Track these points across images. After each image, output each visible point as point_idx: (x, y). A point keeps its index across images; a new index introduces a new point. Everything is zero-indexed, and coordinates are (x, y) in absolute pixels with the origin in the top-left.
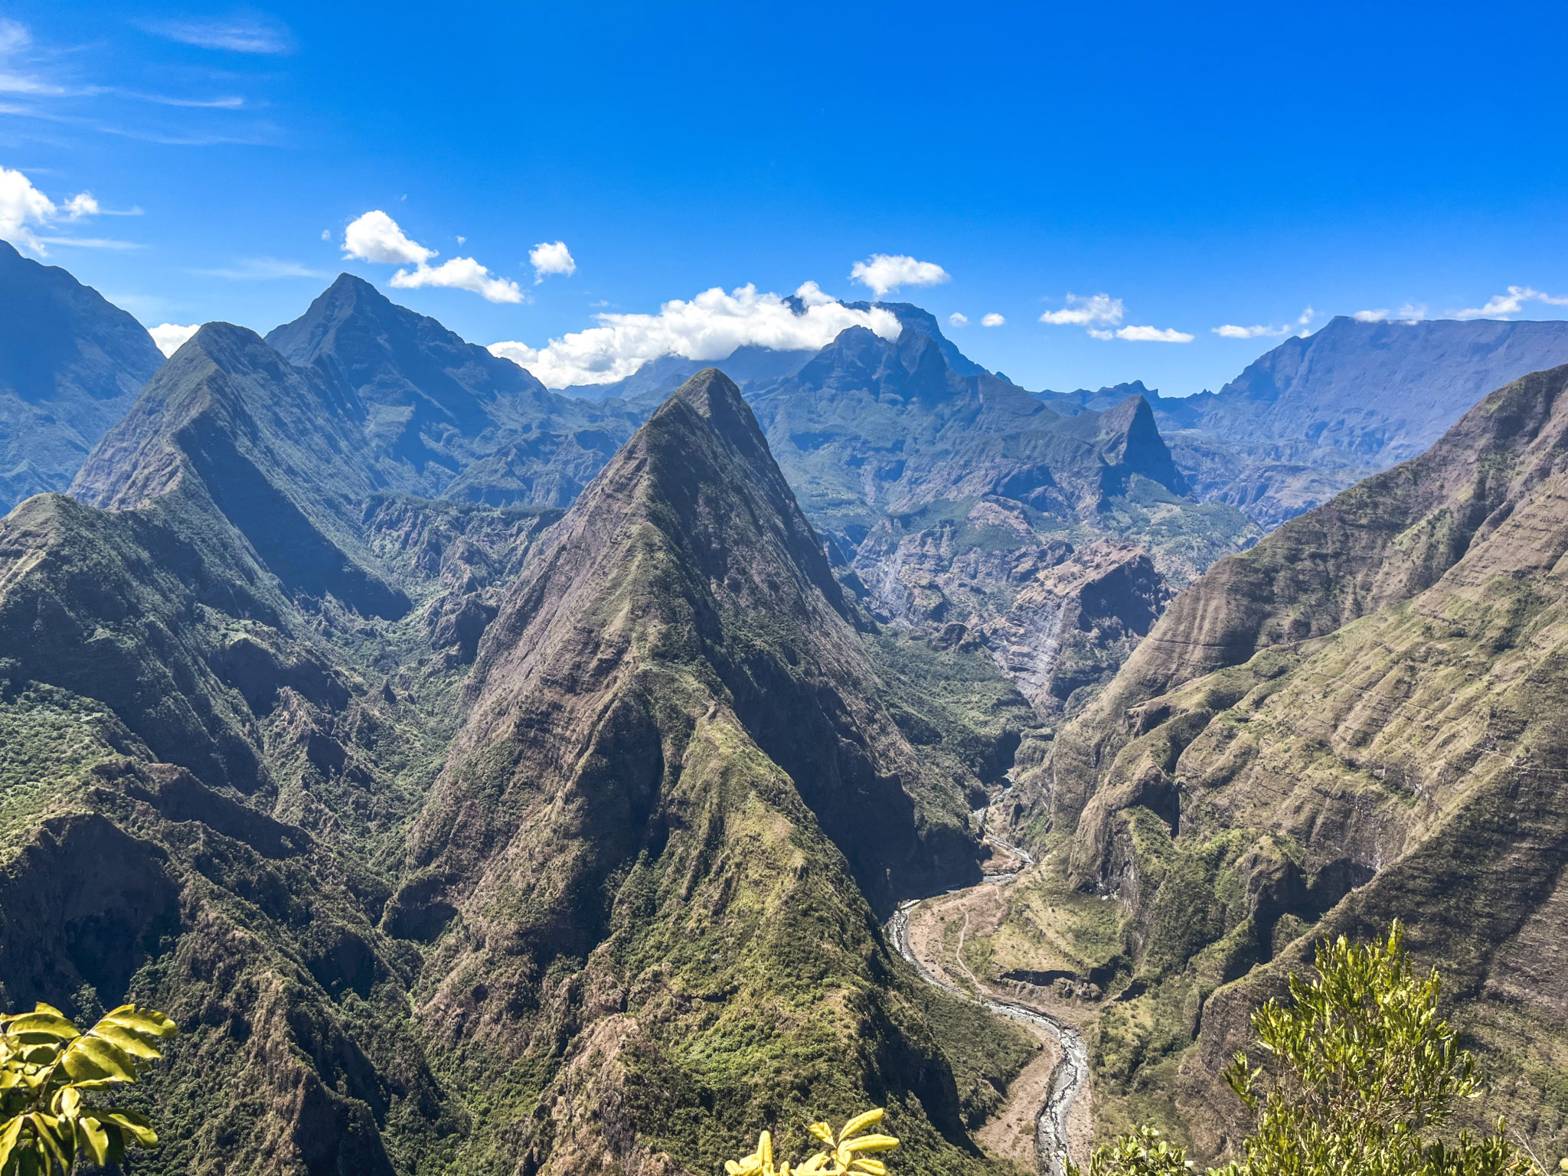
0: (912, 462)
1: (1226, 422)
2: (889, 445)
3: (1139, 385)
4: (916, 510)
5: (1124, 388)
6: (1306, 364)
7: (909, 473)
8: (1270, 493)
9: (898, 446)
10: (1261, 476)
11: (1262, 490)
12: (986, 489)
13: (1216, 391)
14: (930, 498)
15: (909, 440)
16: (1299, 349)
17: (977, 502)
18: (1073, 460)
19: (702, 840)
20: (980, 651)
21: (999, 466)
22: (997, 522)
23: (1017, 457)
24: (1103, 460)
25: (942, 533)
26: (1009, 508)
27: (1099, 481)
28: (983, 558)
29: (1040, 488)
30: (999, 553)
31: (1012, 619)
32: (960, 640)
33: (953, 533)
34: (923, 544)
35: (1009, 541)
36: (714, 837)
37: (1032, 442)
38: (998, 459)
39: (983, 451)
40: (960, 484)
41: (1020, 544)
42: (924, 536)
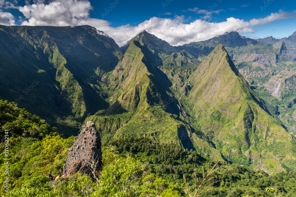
0: (235, 55)
2: (230, 51)
3: (272, 37)
4: (240, 64)
5: (269, 37)
12: (254, 60)
13: (287, 37)
14: (241, 61)
15: (234, 51)
17: (252, 62)
18: (270, 54)
19: (266, 130)
20: (267, 91)
21: (255, 55)
22: (258, 66)
23: (258, 54)
24: (276, 54)
25: (247, 68)
26: (261, 63)
27: (276, 57)
28: (256, 73)
29: (264, 59)
30: (260, 72)
31: (269, 85)
32: (263, 89)
33: (250, 68)
34: (244, 70)
35: (261, 70)
36: (268, 130)
37: (261, 51)
38: (255, 54)
39: (251, 52)
40: (247, 59)
41: (263, 70)
42: (244, 69)
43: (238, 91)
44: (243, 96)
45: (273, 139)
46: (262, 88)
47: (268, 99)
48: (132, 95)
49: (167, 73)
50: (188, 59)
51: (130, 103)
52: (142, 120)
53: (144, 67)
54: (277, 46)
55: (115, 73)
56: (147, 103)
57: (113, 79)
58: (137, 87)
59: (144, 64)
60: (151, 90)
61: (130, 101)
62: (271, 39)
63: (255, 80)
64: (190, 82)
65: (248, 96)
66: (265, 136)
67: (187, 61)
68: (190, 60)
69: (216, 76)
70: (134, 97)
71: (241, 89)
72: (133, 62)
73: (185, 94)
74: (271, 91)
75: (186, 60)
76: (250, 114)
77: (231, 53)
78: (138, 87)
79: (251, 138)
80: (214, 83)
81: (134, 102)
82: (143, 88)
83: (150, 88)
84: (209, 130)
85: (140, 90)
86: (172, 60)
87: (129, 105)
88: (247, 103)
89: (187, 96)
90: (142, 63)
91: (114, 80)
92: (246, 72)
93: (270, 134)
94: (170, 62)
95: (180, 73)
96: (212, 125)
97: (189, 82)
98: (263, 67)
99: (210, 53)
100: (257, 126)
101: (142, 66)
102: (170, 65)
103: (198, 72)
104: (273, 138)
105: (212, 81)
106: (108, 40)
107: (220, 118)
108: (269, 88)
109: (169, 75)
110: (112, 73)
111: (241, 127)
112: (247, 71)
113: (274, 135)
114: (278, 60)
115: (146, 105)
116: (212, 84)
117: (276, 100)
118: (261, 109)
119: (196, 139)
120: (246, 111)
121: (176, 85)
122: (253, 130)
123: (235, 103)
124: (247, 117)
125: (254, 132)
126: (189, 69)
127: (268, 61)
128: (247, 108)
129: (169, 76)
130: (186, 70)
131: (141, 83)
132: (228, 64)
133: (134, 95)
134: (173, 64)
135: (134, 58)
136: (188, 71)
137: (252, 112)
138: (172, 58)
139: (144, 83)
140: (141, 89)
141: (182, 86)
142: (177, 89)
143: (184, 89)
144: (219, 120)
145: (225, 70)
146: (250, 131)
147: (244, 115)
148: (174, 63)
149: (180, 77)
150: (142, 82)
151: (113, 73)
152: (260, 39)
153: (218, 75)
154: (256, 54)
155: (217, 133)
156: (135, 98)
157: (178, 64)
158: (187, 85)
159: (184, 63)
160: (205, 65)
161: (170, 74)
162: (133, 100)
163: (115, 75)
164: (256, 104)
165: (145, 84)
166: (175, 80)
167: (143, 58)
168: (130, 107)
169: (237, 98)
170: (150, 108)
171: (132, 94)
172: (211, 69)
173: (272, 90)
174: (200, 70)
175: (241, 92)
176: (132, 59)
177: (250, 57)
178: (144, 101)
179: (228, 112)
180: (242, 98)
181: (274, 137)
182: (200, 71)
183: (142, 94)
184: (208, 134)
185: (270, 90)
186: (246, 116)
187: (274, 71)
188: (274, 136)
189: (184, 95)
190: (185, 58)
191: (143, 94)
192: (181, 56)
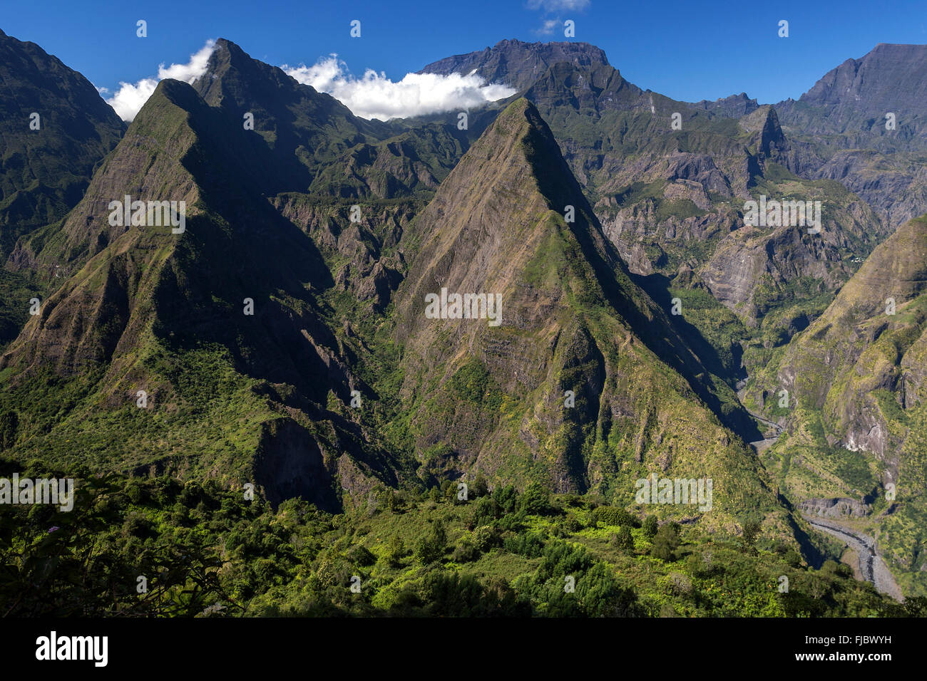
0: (609, 157)
1: (806, 120)
2: (592, 144)
3: (745, 96)
4: (624, 191)
5: (736, 98)
6: (859, 78)
7: (608, 164)
8: (853, 170)
9: (597, 145)
10: (846, 159)
11: (846, 169)
12: (670, 175)
13: (797, 99)
14: (629, 181)
15: (604, 140)
16: (853, 68)
17: (666, 184)
18: (726, 152)
19: (643, 422)
20: (705, 288)
21: (677, 158)
22: (685, 198)
23: (688, 151)
24: (747, 152)
25: (648, 206)
26: (693, 187)
27: (747, 166)
28: (678, 223)
29: (707, 173)
30: (690, 220)
31: (715, 266)
32: (691, 281)
33: (656, 206)
34: (635, 214)
35: (695, 211)
36: (652, 421)
37: (697, 140)
38: (676, 153)
39: (664, 147)
40: (649, 171)
41: (703, 212)
42: (635, 209)
43: (554, 270)
44: (569, 289)
45: (665, 458)
46: (687, 278)
47: (708, 321)
48: (87, 302)
49: (314, 221)
50: (420, 167)
51: (79, 340)
52: (115, 414)
53: (188, 189)
54: (754, 125)
55: (73, 226)
56: (152, 338)
57: (62, 256)
58: (117, 267)
59: (190, 176)
60: (181, 278)
61: (78, 333)
62: (744, 103)
63: (671, 251)
64: (402, 256)
65: (587, 289)
66: (639, 447)
67: (415, 176)
68: (428, 175)
69: (485, 220)
70: (96, 311)
71: (563, 264)
72: (151, 171)
73: (375, 307)
74: (724, 290)
75: (411, 175)
76: (586, 360)
77: (594, 151)
78: (124, 267)
79: (591, 462)
80: (479, 247)
81: (97, 335)
82: (146, 272)
83: (175, 270)
84: (440, 446)
85: (132, 279)
86: (348, 171)
87: (72, 350)
88: (581, 317)
89: (384, 316)
90: (183, 170)
91: (67, 257)
92: (642, 219)
93: (656, 437)
94: (338, 181)
95: (368, 220)
96: (451, 423)
97: (397, 257)
98: (701, 201)
99: (483, 136)
100: (613, 411)
101: (182, 186)
102: (338, 195)
103: (435, 214)
104: (667, 451)
105: (470, 243)
106: (65, 86)
107: (482, 393)
108: (717, 279)
109: (320, 232)
110: (62, 226)
111: (553, 419)
112: (646, 216)
113: (672, 440)
114: (757, 177)
115: (148, 343)
116: (473, 254)
117: (735, 320)
118: (632, 341)
119: (353, 480)
120: (572, 351)
121: (347, 273)
122: (599, 431)
123: (539, 323)
124: (578, 375)
125: (605, 438)
126: (405, 206)
127: (721, 179)
128: (576, 337)
129: (322, 237)
130: (396, 209)
131: (137, 247)
132: (529, 169)
133: (99, 304)
134: (353, 190)
135: (156, 154)
136: (400, 212)
137: (595, 354)
138: (351, 163)
139: (154, 247)
140: (138, 276)
141: (366, 274)
142: (346, 288)
143: (373, 286)
144: (479, 398)
145: (517, 195)
146: (589, 431)
147: (566, 367)
148: (357, 183)
149: (364, 235)
150: (143, 243)
151: (66, 229)
152: (705, 102)
153: (494, 215)
154: (680, 151)
155: (471, 458)
156: (103, 318)
157: (373, 188)
158: (384, 268)
159: (401, 185)
160: (463, 182)
161: (326, 227)
162: (90, 327)
163: (73, 236)
164: (614, 320)
165: (157, 252)
166: (346, 251)
167: (191, 151)
168: (76, 361)
169: (547, 302)
170: (161, 356)
171: (89, 298)
172: (473, 195)
173: (726, 286)
174: (444, 204)
175: (562, 274)
176: (148, 160)
177: (660, 163)
178: (141, 328)
179: (514, 362)
180: (565, 301)
181: (670, 448)
182: (446, 210)
183: (139, 297)
184: (433, 464)
185: (718, 286)
186: (571, 371)
187: (736, 216)
188: (670, 444)
189: (371, 309)
190: (405, 166)
191: (143, 297)
192: (390, 155)
